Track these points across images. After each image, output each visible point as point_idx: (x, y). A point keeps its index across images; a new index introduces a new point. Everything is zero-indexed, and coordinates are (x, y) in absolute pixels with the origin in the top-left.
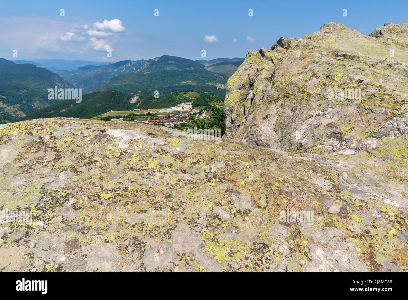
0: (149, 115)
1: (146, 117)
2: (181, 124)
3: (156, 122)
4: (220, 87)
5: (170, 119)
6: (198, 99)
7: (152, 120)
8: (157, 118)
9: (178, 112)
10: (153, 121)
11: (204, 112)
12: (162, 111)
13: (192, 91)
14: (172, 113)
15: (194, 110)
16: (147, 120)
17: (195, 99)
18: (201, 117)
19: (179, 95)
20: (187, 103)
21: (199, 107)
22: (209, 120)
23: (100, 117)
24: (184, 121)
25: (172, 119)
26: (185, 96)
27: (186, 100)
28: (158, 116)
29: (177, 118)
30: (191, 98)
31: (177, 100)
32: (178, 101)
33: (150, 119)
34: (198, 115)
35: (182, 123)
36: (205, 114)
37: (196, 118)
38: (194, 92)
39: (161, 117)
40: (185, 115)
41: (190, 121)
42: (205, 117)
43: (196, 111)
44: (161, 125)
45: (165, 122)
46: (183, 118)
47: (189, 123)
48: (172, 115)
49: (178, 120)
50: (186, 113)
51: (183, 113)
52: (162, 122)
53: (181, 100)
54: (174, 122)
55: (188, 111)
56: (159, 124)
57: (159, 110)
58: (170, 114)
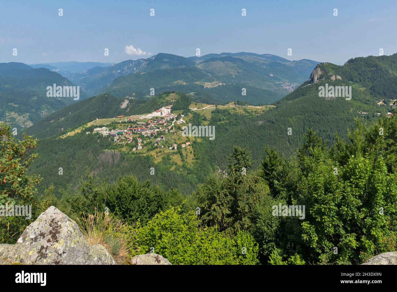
0: (130, 122)
1: (127, 125)
2: (158, 132)
3: (135, 130)
4: (207, 86)
5: (147, 127)
6: (178, 102)
7: (131, 129)
8: (136, 126)
9: (157, 118)
10: (132, 130)
11: (181, 117)
12: (142, 117)
13: (173, 93)
14: (151, 119)
15: (172, 114)
16: (127, 128)
19: (162, 97)
20: (167, 107)
21: (178, 111)
23: (85, 126)
24: (161, 128)
25: (150, 126)
26: (167, 98)
28: (138, 123)
29: (155, 125)
30: (171, 101)
31: (159, 103)
32: (160, 105)
33: (130, 128)
34: (175, 120)
35: (159, 131)
36: (183, 119)
37: (173, 125)
38: (174, 94)
39: (141, 124)
40: (162, 121)
41: (166, 128)
42: (181, 123)
43: (174, 116)
44: (139, 134)
45: (143, 130)
46: (160, 124)
47: (165, 130)
48: (151, 122)
49: (155, 127)
50: (164, 119)
51: (161, 119)
52: (139, 130)
53: (163, 103)
54: (151, 130)
55: (166, 116)
56: (136, 133)
57: (140, 116)
58: (149, 121)
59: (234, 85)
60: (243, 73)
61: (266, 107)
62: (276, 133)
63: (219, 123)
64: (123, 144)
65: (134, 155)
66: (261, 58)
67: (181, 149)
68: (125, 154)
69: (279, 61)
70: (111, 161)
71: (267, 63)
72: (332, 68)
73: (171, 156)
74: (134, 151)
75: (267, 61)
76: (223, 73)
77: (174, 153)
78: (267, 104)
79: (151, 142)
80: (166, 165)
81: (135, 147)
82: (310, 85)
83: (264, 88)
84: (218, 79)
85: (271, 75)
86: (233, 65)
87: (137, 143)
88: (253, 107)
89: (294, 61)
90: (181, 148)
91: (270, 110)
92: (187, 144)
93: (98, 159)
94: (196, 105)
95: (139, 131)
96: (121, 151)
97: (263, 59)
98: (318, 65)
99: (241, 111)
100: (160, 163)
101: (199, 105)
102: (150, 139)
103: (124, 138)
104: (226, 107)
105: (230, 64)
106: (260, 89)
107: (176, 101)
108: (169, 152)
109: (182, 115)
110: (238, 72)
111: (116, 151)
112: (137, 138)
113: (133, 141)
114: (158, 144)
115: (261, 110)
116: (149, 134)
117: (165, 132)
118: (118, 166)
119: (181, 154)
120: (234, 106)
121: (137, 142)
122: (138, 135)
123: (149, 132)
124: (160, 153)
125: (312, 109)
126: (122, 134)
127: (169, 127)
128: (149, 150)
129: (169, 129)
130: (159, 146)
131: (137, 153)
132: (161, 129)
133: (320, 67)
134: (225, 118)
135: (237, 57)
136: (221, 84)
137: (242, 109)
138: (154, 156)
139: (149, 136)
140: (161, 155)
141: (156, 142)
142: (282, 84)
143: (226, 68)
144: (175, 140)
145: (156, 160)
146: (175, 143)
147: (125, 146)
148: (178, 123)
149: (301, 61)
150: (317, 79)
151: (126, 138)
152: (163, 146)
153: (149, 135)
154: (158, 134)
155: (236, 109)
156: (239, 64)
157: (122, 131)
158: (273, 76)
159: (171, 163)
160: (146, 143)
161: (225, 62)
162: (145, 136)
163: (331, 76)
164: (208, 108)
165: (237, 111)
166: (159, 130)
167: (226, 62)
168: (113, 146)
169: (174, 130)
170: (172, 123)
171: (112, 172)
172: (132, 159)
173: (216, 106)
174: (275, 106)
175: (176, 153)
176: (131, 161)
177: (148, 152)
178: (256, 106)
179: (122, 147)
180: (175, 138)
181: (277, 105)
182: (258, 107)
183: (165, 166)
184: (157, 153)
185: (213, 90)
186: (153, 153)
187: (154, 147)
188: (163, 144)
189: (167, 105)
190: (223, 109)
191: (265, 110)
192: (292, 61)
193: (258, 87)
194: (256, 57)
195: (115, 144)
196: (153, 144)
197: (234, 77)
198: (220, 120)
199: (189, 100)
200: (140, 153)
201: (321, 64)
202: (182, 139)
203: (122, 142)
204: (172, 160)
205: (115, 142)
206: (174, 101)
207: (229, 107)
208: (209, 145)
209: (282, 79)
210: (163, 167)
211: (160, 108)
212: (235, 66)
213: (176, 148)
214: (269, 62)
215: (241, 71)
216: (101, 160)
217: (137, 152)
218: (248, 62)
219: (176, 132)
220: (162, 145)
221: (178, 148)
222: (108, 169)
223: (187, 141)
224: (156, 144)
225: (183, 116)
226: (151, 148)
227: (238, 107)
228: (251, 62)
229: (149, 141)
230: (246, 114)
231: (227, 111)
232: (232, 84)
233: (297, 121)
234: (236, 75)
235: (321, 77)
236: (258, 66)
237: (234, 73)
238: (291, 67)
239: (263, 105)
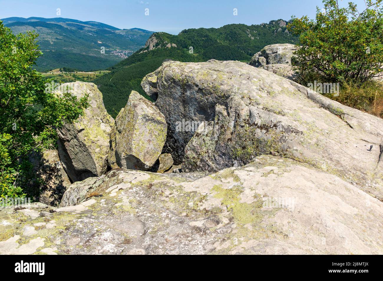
59: (53, 52)
61: (100, 72)
62: (115, 95)
66: (85, 25)
69: (107, 29)
71: (93, 30)
72: (167, 37)
75: (94, 28)
78: (100, 70)
82: (146, 52)
83: (91, 55)
85: (98, 42)
86: (48, 31)
88: (84, 72)
89: (124, 29)
91: (105, 75)
97: (87, 26)
98: (154, 34)
99: (70, 77)
104: (49, 74)
105: (45, 30)
110: (56, 38)
115: (94, 75)
120: (60, 73)
133: (155, 36)
135: (53, 23)
137: (70, 75)
149: (132, 30)
150: (154, 47)
156: (57, 30)
158: (101, 43)
161: (36, 27)
163: (167, 44)
165: (65, 78)
167: (38, 27)
174: (110, 72)
178: (87, 72)
181: (113, 70)
182: (90, 73)
190: (45, 76)
191: (99, 76)
192: (122, 29)
193: (84, 53)
197: (52, 43)
201: (157, 33)
207: (53, 74)
209: (112, 46)
212: (52, 32)
214: (95, 30)
215: (60, 37)
218: (69, 29)
227: (65, 74)
232: (51, 51)
233: (137, 83)
234: (54, 42)
235: (157, 44)
236: (82, 33)
237: (51, 40)
238: (121, 35)
239: (96, 71)
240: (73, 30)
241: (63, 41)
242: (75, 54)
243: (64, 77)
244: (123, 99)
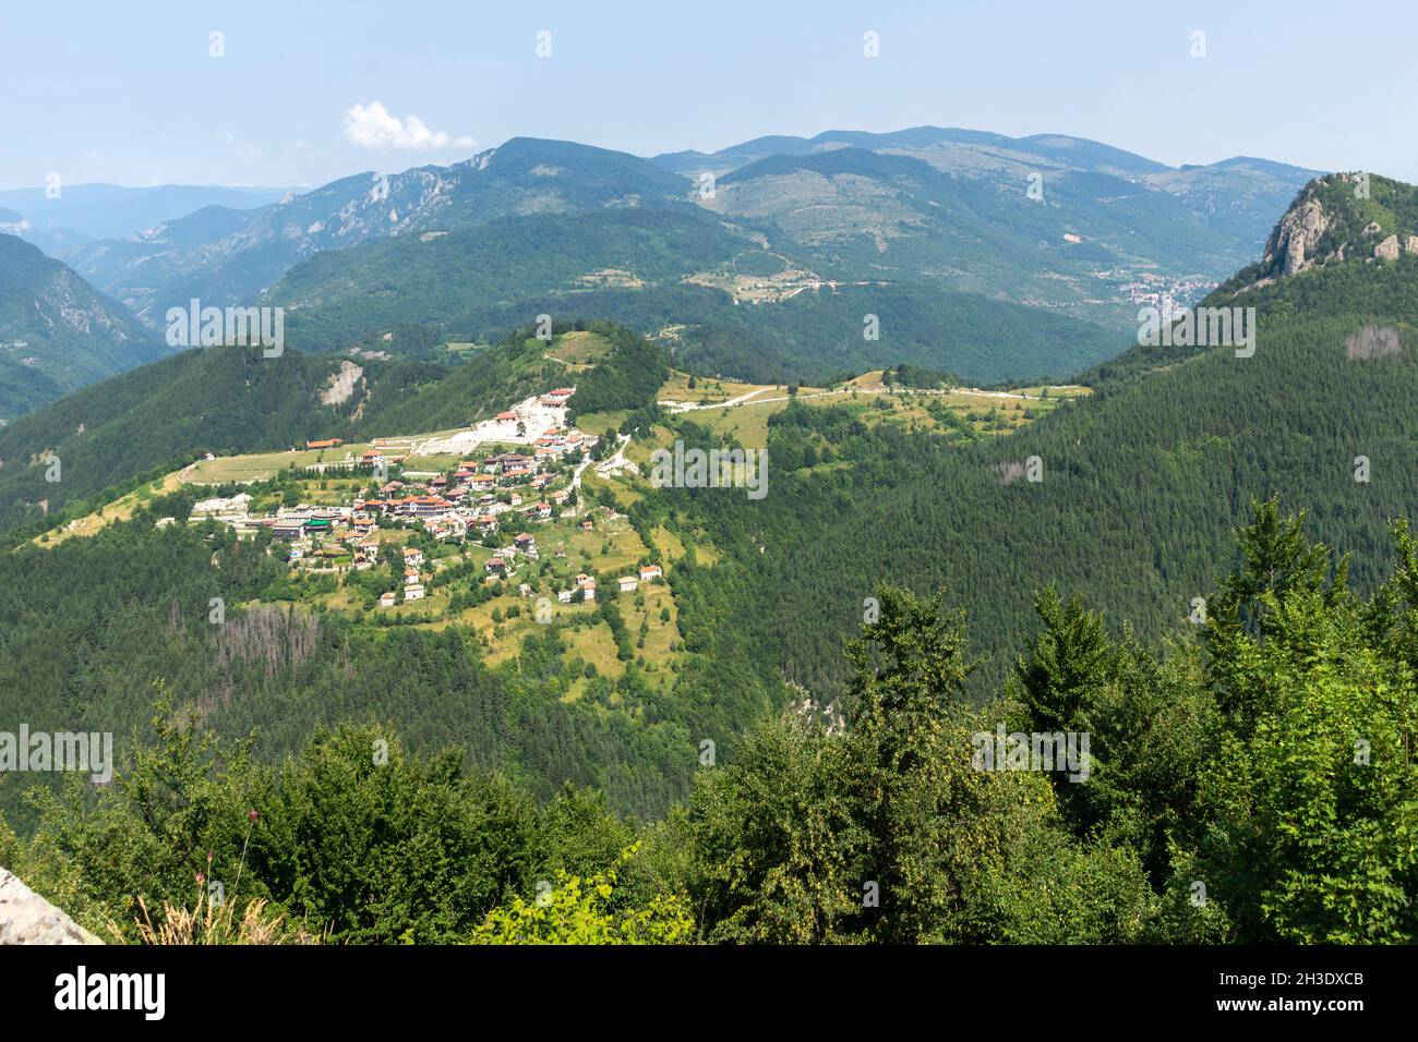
0: (366, 470)
1: (351, 483)
2: (501, 517)
3: (391, 509)
4: (746, 296)
5: (452, 492)
6: (601, 371)
7: (373, 502)
8: (399, 489)
9: (498, 449)
10: (377, 508)
11: (618, 447)
12: (429, 445)
13: (580, 328)
14: (467, 459)
15: (574, 432)
16: (352, 499)
17: (586, 372)
18: (606, 471)
19: (523, 351)
20: (547, 397)
21: (601, 416)
22: (635, 488)
23: (153, 491)
24: (517, 501)
25: (462, 488)
26: (546, 356)
27: (551, 381)
28: (406, 474)
29: (488, 483)
30: (570, 368)
31: (511, 380)
32: (514, 388)
33: (366, 498)
34: (587, 460)
35: (509, 514)
36: (626, 455)
37: (577, 482)
38: (586, 334)
39: (419, 481)
40: (525, 467)
41: (543, 499)
42: (619, 474)
43: (583, 438)
44: (408, 527)
45: (428, 508)
46: (515, 481)
47: (538, 509)
48: (471, 469)
49: (490, 496)
50: (532, 453)
51: (519, 457)
52: (413, 508)
53: (526, 378)
54: (469, 506)
55: (541, 443)
56: (398, 525)
57: (418, 444)
58: (462, 464)
59: (882, 290)
60: (930, 233)
61: (1044, 395)
62: (1092, 524)
63: (806, 472)
64: (331, 574)
65: (385, 629)
66: (1020, 157)
67: (613, 602)
68: (343, 623)
69: (1110, 170)
70: (273, 653)
72: (1385, 201)
73: (567, 635)
74: (389, 608)
75: (1052, 169)
76: (828, 229)
77: (578, 620)
78: (1047, 381)
79: (469, 568)
80: (540, 675)
81: (393, 589)
82: (1266, 287)
83: (1031, 301)
84: (802, 257)
85: (1066, 237)
86: (877, 192)
87: (403, 570)
88: (977, 393)
89: (1186, 168)
90: (615, 595)
91: (1064, 409)
92: (648, 574)
93: (214, 645)
94: (692, 386)
95: (413, 514)
96: (323, 608)
97: (1029, 157)
98: (1312, 183)
99: (917, 414)
100: (510, 666)
101: (706, 385)
102: (463, 551)
103: (336, 548)
104: (839, 395)
105: (866, 186)
106: (1012, 305)
107: (591, 367)
108: (558, 615)
109: (620, 437)
110: (902, 223)
111: (302, 609)
112: (399, 549)
113: (380, 562)
114: (503, 577)
115: (1018, 407)
116: (460, 526)
117: (536, 517)
118: (311, 680)
119: (616, 625)
120: (880, 391)
121: (399, 567)
122: (405, 534)
123: (458, 519)
124: (514, 620)
125: (1275, 402)
126: (329, 530)
127: (555, 494)
128: (457, 606)
129: (559, 501)
130: (509, 585)
131: (399, 621)
132: (519, 502)
133: (1319, 194)
134: (834, 450)
135: (897, 151)
136: (817, 285)
137: (921, 404)
138: (481, 631)
139: (459, 538)
140: (519, 627)
141: (494, 567)
142: (1127, 283)
143: (839, 204)
144: (588, 557)
145: (491, 652)
146: (587, 570)
147: (345, 585)
148: (600, 475)
149: (1222, 169)
150: (1307, 256)
151: (349, 547)
152: (525, 587)
153: (462, 532)
154: (504, 529)
155: (891, 406)
156: (910, 183)
157: (330, 512)
158: (1077, 240)
159: (566, 665)
160: (444, 572)
161: (836, 177)
162: (438, 537)
163: (1378, 239)
164: (751, 399)
165: (897, 417)
166: (507, 508)
167: (844, 176)
168: (285, 583)
169: (581, 507)
170: (571, 475)
171: (281, 708)
172: (375, 650)
173: (792, 391)
174: (1086, 392)
175: (591, 621)
176: (370, 655)
177: (454, 612)
178: (990, 388)
179: (327, 592)
180: (588, 548)
181: (1100, 384)
182: (1003, 395)
183: (534, 683)
184: (496, 618)
185: (778, 313)
186: (478, 619)
187: (486, 589)
188: (529, 574)
189: (548, 389)
190: (824, 405)
191: (1037, 411)
192: (1178, 165)
193: (1001, 296)
194: (993, 150)
195: (294, 574)
196: (476, 575)
197: (882, 247)
198: (809, 461)
199: (658, 361)
200: (413, 620)
201: (1328, 178)
202: (620, 554)
203: (329, 566)
204: (569, 650)
205: (296, 564)
206: (581, 368)
207: (855, 396)
208: (753, 581)
209: (1124, 256)
210: (525, 688)
211: (512, 402)
212: (887, 197)
213: (590, 594)
215: (915, 219)
216: (228, 654)
217: (399, 615)
218: (954, 175)
219: (590, 518)
220: (524, 582)
221: (599, 595)
222: (259, 695)
223: (644, 562)
224: (493, 578)
225: (627, 438)
226: (467, 596)
227: (901, 396)
228: (970, 176)
229: (457, 559)
230: (942, 432)
231: (844, 414)
232: (874, 286)
233: (1201, 463)
234: (891, 241)
235: (1326, 243)
236: (1003, 194)
237: (880, 230)
238: (1169, 195)
239: (1028, 386)
240: (970, 181)
241: (924, 235)
242: (961, 300)
243: (894, 412)
244: (1126, 546)
